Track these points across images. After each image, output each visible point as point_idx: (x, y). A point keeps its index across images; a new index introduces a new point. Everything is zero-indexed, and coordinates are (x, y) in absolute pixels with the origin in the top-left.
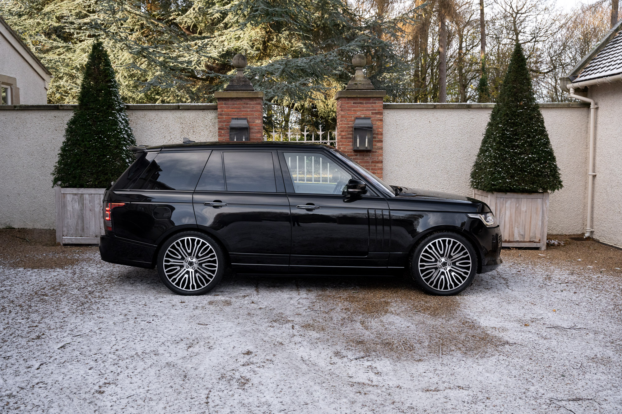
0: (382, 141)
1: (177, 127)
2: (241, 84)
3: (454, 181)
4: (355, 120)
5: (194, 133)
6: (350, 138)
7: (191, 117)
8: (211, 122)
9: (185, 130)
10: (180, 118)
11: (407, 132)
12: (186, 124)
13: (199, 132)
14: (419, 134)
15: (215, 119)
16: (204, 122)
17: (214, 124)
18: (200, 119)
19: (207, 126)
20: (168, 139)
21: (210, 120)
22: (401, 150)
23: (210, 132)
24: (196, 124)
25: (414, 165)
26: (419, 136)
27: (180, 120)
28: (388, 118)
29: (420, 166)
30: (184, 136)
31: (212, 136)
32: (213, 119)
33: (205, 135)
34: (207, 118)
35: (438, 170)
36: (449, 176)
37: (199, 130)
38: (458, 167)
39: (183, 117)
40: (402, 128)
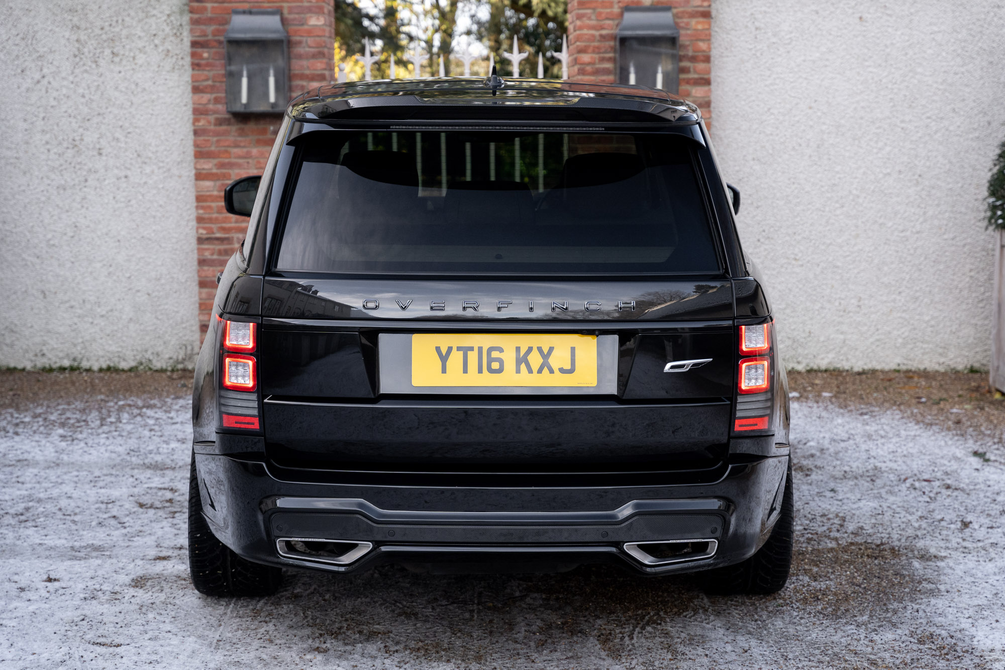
0: (707, 82)
1: (63, 41)
3: (938, 205)
4: (621, 15)
5: (117, 59)
6: (606, 72)
8: (168, 24)
9: (86, 50)
10: (70, 10)
11: (788, 52)
12: (90, 31)
13: (132, 54)
14: (827, 60)
15: (181, 13)
16: (146, 23)
17: (178, 30)
18: (132, 13)
19: (155, 35)
20: (32, 78)
21: (165, 17)
22: (769, 109)
23: (167, 55)
24: (121, 30)
25: (810, 156)
26: (826, 66)
27: (70, 17)
28: (729, 7)
29: (830, 159)
30: (85, 68)
31: (174, 68)
32: (174, 12)
33: (149, 64)
34: (155, 12)
35: (888, 171)
36: (923, 189)
37: (131, 50)
38: (950, 162)
39: (80, 7)
40: (774, 40)
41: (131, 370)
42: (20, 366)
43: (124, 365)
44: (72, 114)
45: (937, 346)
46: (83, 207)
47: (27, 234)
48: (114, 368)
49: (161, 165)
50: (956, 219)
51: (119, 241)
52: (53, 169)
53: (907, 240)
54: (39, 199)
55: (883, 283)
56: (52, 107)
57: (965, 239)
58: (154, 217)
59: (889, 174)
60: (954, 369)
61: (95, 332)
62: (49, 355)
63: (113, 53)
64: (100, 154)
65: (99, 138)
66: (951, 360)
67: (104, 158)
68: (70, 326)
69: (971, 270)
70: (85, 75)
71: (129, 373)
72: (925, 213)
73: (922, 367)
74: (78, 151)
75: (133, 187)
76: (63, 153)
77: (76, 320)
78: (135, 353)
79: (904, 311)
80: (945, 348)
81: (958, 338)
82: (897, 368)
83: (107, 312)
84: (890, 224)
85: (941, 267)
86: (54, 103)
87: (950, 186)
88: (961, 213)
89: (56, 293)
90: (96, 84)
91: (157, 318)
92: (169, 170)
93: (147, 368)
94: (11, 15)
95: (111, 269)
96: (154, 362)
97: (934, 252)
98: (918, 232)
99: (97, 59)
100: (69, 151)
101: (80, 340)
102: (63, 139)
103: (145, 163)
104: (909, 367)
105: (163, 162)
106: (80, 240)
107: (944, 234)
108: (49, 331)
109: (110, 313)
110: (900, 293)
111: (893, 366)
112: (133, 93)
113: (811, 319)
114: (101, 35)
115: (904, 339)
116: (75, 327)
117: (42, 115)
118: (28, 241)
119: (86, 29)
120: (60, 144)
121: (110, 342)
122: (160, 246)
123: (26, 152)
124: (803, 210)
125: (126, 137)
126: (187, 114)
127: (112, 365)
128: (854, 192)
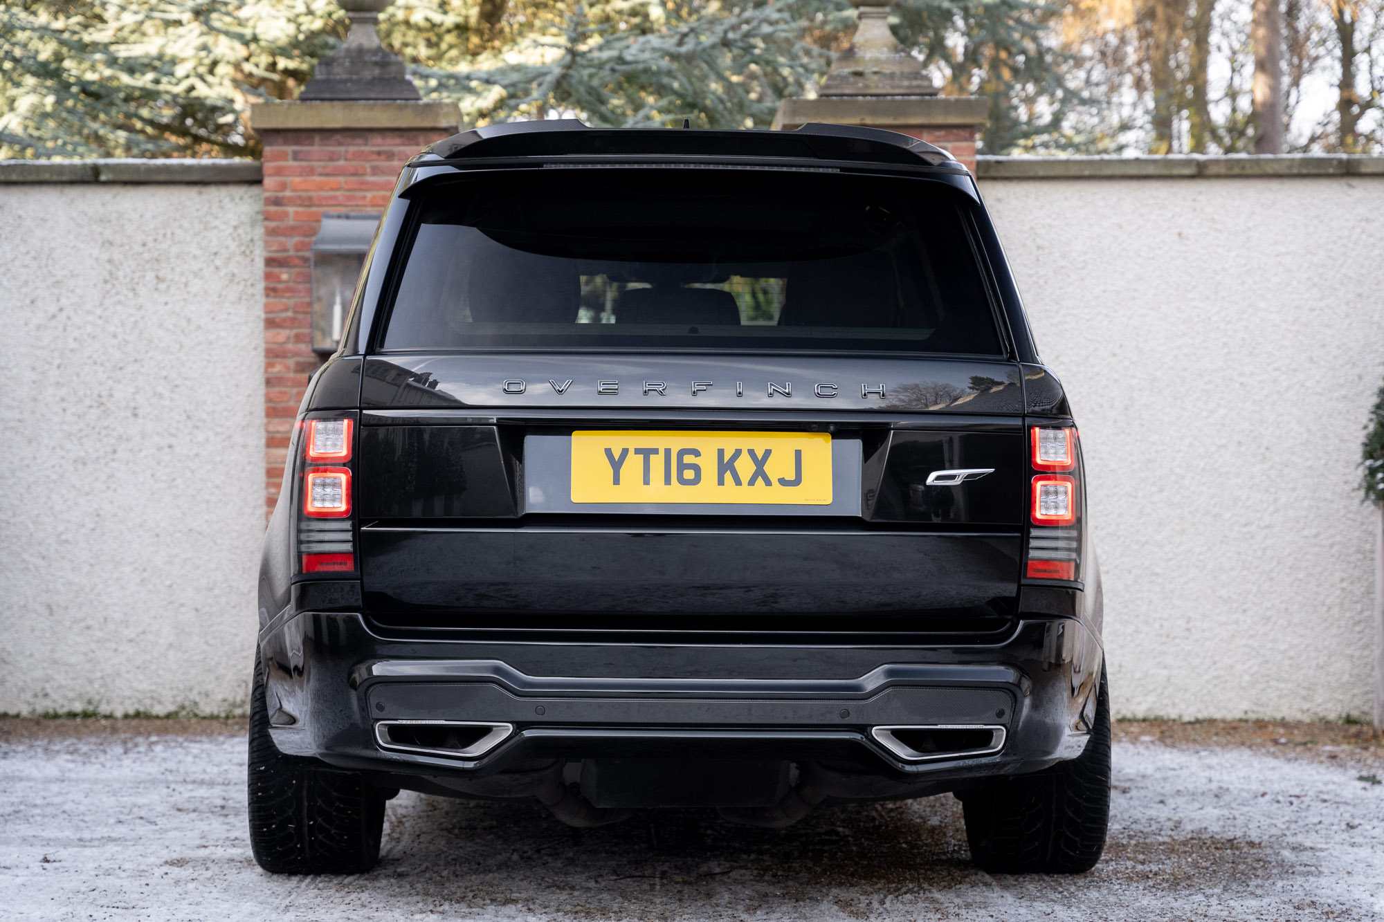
1: (89, 262)
2: (367, 74)
3: (1294, 490)
5: (162, 286)
7: (148, 215)
8: (234, 240)
9: (120, 274)
10: (101, 220)
11: (1082, 279)
12: (127, 248)
13: (184, 280)
14: (1136, 290)
15: (253, 224)
16: (205, 237)
17: (248, 246)
18: (186, 224)
19: (216, 254)
20: (46, 312)
21: (231, 230)
22: (1057, 357)
23: (231, 281)
24: (170, 246)
25: (1115, 421)
26: (1134, 298)
27: (100, 230)
28: (1000, 218)
29: (1142, 425)
30: (118, 297)
31: (240, 299)
32: (243, 223)
33: (206, 292)
34: (216, 223)
35: (1224, 441)
36: (1272, 468)
37: (182, 274)
38: (1309, 430)
39: (114, 215)
40: (1063, 263)
41: (169, 716)
42: (12, 711)
43: (159, 710)
44: (99, 361)
45: (1299, 685)
46: (108, 488)
47: (31, 525)
48: (145, 713)
49: (219, 430)
50: (1318, 508)
51: (157, 535)
52: (69, 436)
53: (1252, 537)
54: (48, 477)
55: (1220, 597)
56: (72, 350)
57: (1332, 536)
58: (208, 502)
59: (1225, 446)
60: (1323, 718)
61: (120, 664)
62: (54, 696)
63: (157, 278)
64: (135, 415)
65: (134, 394)
66: (1319, 705)
67: (141, 421)
68: (85, 654)
69: (1342, 580)
70: (119, 308)
71: (165, 721)
72: (1276, 500)
73: (1279, 716)
74: (105, 411)
75: (179, 461)
76: (85, 414)
77: (93, 646)
78: (175, 692)
79: (1251, 636)
80: (1309, 689)
81: (1328, 674)
82: (1244, 717)
83: (138, 635)
84: (1228, 515)
85: (1301, 575)
86: (74, 345)
87: (1310, 463)
88: (1325, 500)
89: (66, 608)
90: (133, 319)
91: (207, 643)
92: (230, 437)
93: (191, 715)
94: (19, 226)
95: (145, 575)
96: (202, 706)
97: (1289, 555)
98: (1267, 527)
99: (135, 286)
100: (93, 411)
101: (98, 675)
102: (85, 395)
103: (197, 428)
104: (1261, 716)
105: (221, 426)
106: (103, 534)
107: (1303, 529)
108: (55, 662)
109: (142, 637)
110: (1245, 611)
111: (1238, 714)
112: (183, 332)
113: (1122, 647)
114: (142, 253)
115: (1252, 675)
116: (93, 655)
117: (57, 362)
118: (31, 535)
119: (122, 246)
120: (81, 401)
121: (141, 677)
122: (215, 543)
123: (33, 412)
124: (1108, 496)
125: (172, 392)
126: (258, 359)
127: (142, 709)
128: (1177, 470)
